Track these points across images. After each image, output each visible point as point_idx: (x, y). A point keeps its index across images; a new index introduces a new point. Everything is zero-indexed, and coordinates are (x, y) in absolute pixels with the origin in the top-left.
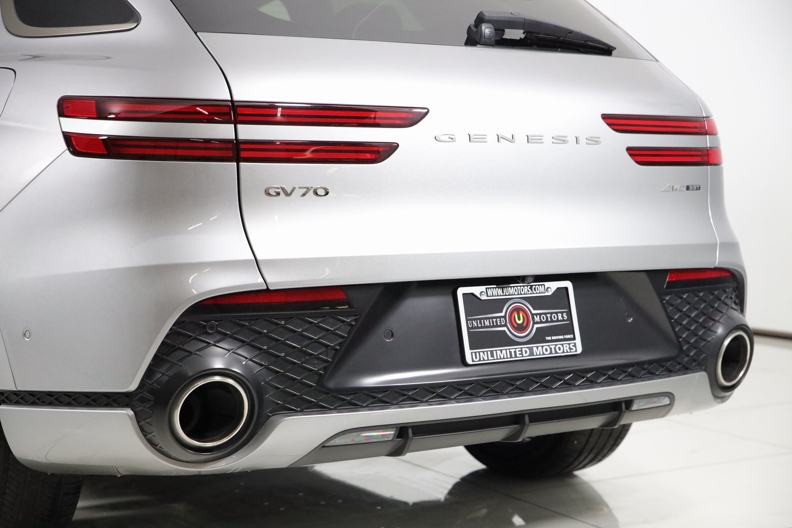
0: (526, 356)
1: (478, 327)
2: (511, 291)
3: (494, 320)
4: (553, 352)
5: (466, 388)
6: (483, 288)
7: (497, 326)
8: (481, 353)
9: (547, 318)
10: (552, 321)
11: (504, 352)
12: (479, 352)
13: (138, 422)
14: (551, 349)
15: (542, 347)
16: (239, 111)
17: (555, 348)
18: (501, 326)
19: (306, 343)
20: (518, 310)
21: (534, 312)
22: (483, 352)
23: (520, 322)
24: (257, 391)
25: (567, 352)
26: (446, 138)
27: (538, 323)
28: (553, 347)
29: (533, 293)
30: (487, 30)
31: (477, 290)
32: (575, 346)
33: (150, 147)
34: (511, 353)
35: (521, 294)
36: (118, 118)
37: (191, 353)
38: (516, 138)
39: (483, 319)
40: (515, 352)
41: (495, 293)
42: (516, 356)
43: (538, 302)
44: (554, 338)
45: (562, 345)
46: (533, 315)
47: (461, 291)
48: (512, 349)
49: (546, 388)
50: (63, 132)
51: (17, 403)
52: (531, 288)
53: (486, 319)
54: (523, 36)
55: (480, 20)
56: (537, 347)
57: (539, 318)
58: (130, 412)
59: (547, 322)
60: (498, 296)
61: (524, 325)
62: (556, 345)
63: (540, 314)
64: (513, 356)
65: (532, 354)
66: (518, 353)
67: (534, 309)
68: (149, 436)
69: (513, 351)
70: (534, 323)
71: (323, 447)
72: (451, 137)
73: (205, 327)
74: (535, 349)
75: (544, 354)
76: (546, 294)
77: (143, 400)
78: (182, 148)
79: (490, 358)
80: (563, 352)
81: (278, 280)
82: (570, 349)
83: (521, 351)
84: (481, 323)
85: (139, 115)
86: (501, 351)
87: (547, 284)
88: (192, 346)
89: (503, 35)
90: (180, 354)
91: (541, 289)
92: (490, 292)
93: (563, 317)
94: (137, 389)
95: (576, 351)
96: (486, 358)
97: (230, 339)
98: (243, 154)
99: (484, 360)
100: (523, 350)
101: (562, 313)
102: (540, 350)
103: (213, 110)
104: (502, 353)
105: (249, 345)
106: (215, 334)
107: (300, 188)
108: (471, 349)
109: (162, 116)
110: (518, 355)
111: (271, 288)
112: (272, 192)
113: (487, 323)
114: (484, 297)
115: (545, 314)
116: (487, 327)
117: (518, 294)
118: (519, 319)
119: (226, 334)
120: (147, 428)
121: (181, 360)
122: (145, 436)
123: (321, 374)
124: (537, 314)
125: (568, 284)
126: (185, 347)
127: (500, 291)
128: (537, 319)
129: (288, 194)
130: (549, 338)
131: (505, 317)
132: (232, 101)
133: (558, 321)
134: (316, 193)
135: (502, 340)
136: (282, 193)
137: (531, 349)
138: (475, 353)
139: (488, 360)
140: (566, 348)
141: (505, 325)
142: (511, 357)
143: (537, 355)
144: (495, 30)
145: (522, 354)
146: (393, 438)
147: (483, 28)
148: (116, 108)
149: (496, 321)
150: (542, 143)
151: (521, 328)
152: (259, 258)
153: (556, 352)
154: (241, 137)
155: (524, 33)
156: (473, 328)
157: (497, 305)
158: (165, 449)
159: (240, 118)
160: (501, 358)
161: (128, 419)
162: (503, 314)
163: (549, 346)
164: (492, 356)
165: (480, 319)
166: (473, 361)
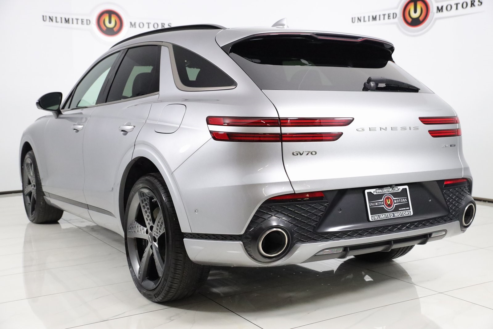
0: (392, 217)
1: (373, 206)
2: (385, 190)
5: (370, 231)
6: (374, 190)
7: (381, 205)
8: (375, 216)
9: (399, 201)
10: (401, 202)
11: (383, 215)
12: (374, 216)
13: (245, 247)
15: (398, 213)
16: (282, 121)
17: (403, 213)
18: (382, 205)
19: (309, 214)
20: (388, 198)
21: (394, 199)
22: (376, 216)
23: (389, 203)
24: (291, 234)
25: (407, 215)
26: (361, 130)
27: (396, 203)
28: (402, 213)
29: (394, 191)
30: (372, 84)
31: (372, 191)
32: (410, 212)
33: (244, 137)
34: (386, 216)
36: (229, 125)
37: (265, 219)
38: (387, 128)
39: (375, 202)
40: (388, 215)
41: (379, 191)
43: (395, 195)
44: (402, 209)
45: (405, 212)
46: (394, 200)
47: (367, 191)
48: (387, 214)
49: (400, 230)
50: (210, 131)
51: (191, 238)
52: (393, 189)
53: (376, 202)
54: (385, 86)
55: (369, 80)
56: (396, 213)
57: (396, 202)
58: (241, 243)
59: (399, 203)
60: (380, 193)
61: (391, 204)
62: (403, 212)
63: (396, 200)
64: (387, 217)
65: (394, 216)
66: (389, 216)
68: (249, 252)
69: (387, 215)
70: (394, 203)
71: (315, 255)
72: (363, 129)
73: (270, 208)
74: (395, 214)
75: (398, 216)
76: (399, 191)
77: (247, 238)
78: (256, 137)
79: (378, 218)
80: (406, 215)
81: (299, 189)
82: (408, 213)
83: (390, 215)
84: (374, 204)
85: (237, 124)
86: (382, 215)
87: (399, 187)
88: (266, 217)
89: (378, 86)
90: (261, 220)
91: (397, 189)
92: (377, 192)
93: (405, 200)
94: (244, 234)
95: (411, 214)
96: (377, 218)
97: (280, 213)
98: (284, 139)
99: (376, 219)
100: (391, 214)
102: (397, 214)
103: (267, 121)
104: (383, 216)
105: (287, 215)
106: (274, 212)
107: (305, 152)
108: (371, 215)
109: (248, 124)
110: (389, 217)
111: (296, 193)
112: (295, 154)
113: (377, 204)
114: (375, 194)
115: (398, 199)
116: (377, 206)
117: (388, 192)
118: (389, 202)
119: (278, 212)
120: (249, 249)
121: (262, 222)
122: (247, 252)
123: (315, 227)
124: (395, 200)
125: (406, 187)
126: (263, 217)
127: (381, 190)
128: (395, 202)
129: (301, 154)
130: (400, 209)
131: (383, 201)
132: (279, 118)
133: (403, 202)
134: (312, 153)
135: (383, 211)
136: (299, 154)
137: (394, 214)
139: (378, 219)
140: (407, 213)
141: (383, 205)
142: (386, 218)
143: (396, 216)
144: (376, 84)
145: (390, 216)
146: (342, 251)
147: (371, 83)
148: (227, 121)
149: (380, 203)
150: (397, 130)
151: (389, 205)
152: (291, 181)
153: (403, 215)
154: (283, 132)
155: (385, 85)
156: (371, 206)
157: (380, 196)
158: (255, 257)
159: (282, 124)
160: (382, 218)
161: (240, 245)
162: (382, 200)
163: (400, 212)
164: (379, 217)
165: (374, 202)
166: (372, 220)
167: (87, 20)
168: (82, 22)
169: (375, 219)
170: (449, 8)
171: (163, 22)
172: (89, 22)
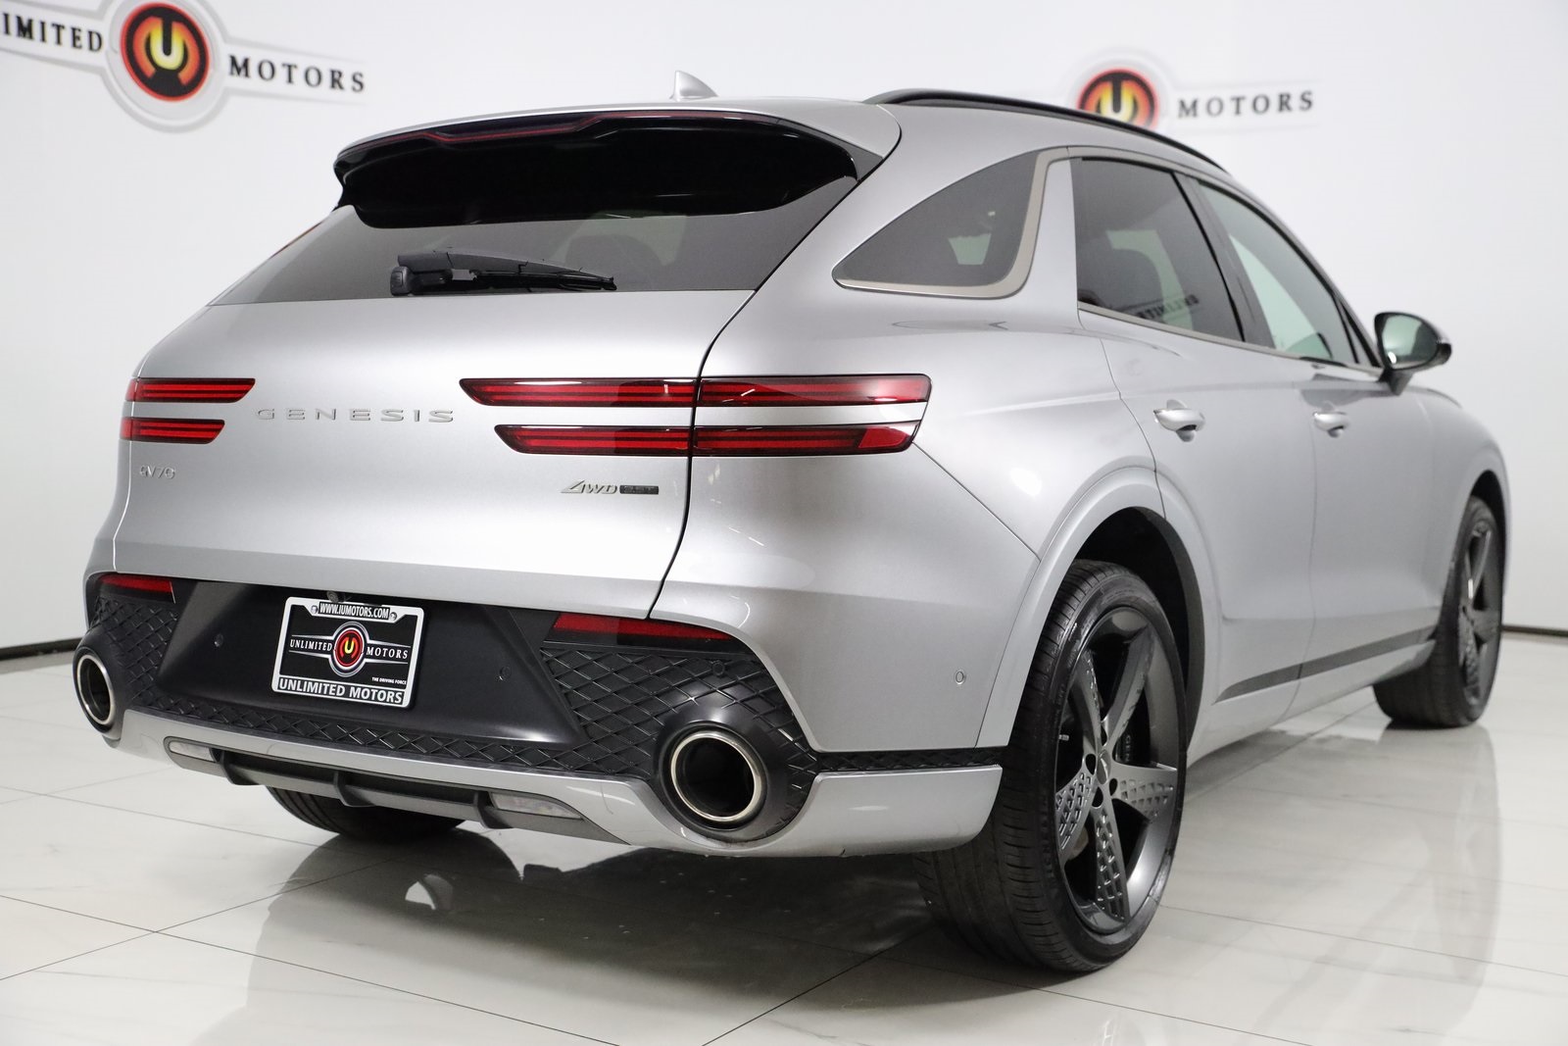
0: (341, 696)
1: (299, 649)
2: (349, 610)
3: (321, 643)
4: (373, 698)
6: (316, 602)
7: (322, 652)
8: (291, 681)
9: (382, 652)
10: (387, 658)
11: (316, 684)
12: (287, 680)
14: (371, 693)
15: (362, 688)
17: (377, 693)
18: (326, 652)
20: (351, 636)
21: (369, 642)
23: (348, 652)
25: (390, 702)
27: (369, 657)
28: (374, 691)
29: (374, 618)
31: (310, 604)
32: (402, 696)
34: (323, 687)
35: (359, 616)
39: (309, 640)
40: (329, 688)
41: (328, 608)
42: (328, 694)
43: (377, 630)
44: (387, 680)
45: (387, 691)
46: (367, 645)
47: (291, 601)
48: (327, 683)
52: (372, 611)
53: (312, 640)
56: (356, 688)
57: (373, 650)
59: (380, 657)
60: (331, 614)
61: (353, 656)
62: (379, 690)
63: (375, 646)
64: (325, 692)
65: (347, 694)
66: (331, 689)
67: (370, 639)
69: (326, 686)
70: (365, 656)
74: (353, 689)
75: (361, 698)
76: (389, 621)
79: (298, 689)
80: (385, 701)
82: (395, 698)
83: (336, 688)
84: (303, 644)
86: (313, 683)
87: (393, 608)
91: (385, 613)
92: (323, 609)
93: (402, 654)
95: (401, 703)
96: (294, 688)
99: (291, 690)
100: (339, 687)
101: (403, 649)
102: (359, 693)
104: (313, 687)
108: (281, 673)
110: (330, 693)
113: (311, 646)
114: (314, 614)
115: (382, 647)
116: (310, 651)
117: (355, 616)
118: (348, 648)
124: (371, 646)
125: (419, 612)
127: (335, 607)
128: (370, 652)
130: (376, 679)
131: (333, 642)
133: (394, 659)
135: (321, 670)
137: (348, 688)
138: (284, 679)
139: (296, 691)
140: (390, 697)
141: (331, 653)
142: (322, 693)
143: (352, 697)
145: (335, 692)
147: (403, 272)
149: (322, 646)
151: (347, 659)
153: (376, 700)
156: (294, 648)
157: (328, 625)
160: (310, 692)
162: (332, 638)
163: (370, 689)
164: (302, 687)
165: (305, 639)
166: (279, 688)
167: (91, 33)
168: (75, 38)
169: (286, 689)
170: (1215, 107)
171: (336, 67)
172: (95, 41)
